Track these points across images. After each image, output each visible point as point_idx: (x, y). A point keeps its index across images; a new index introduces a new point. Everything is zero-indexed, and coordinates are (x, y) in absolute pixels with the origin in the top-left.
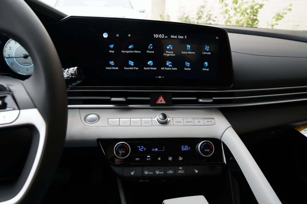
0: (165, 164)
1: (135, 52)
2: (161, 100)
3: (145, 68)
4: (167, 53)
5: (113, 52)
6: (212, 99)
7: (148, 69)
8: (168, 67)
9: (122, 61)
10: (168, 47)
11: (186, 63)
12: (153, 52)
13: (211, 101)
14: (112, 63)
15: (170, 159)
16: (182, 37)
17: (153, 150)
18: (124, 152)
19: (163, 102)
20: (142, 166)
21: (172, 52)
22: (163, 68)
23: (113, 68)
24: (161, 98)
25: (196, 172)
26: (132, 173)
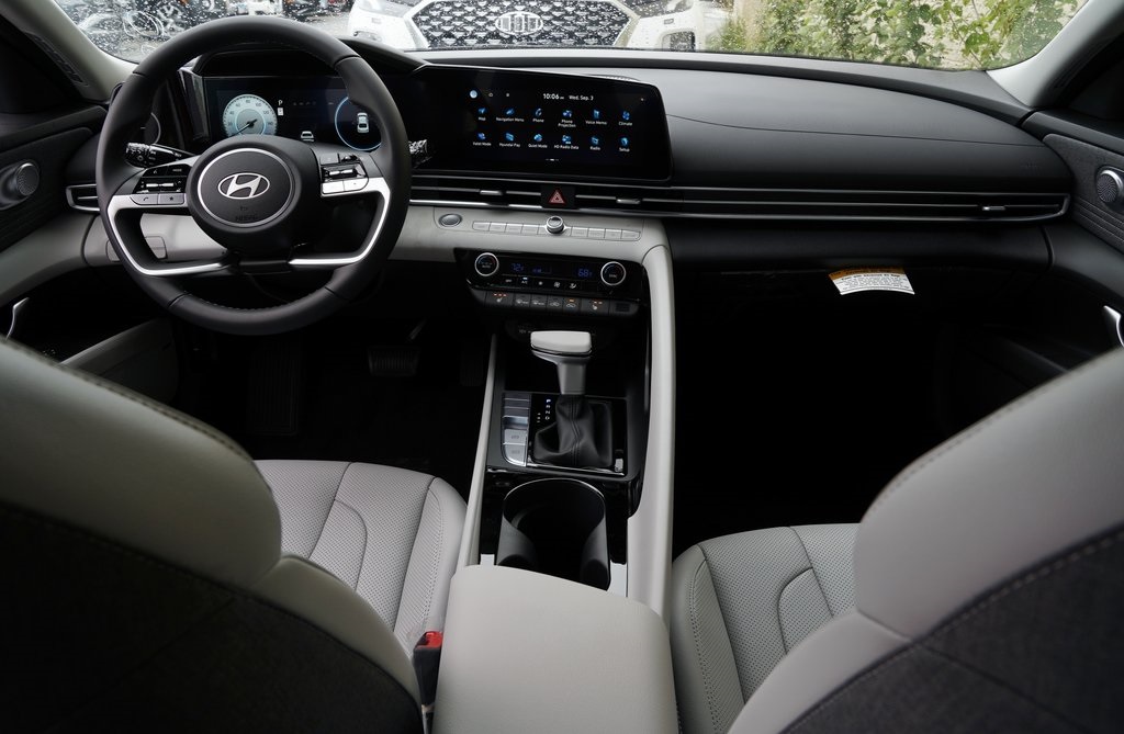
0: (548, 291)
1: (517, 120)
2: (557, 198)
3: (530, 146)
4: (563, 123)
5: (484, 119)
6: (641, 200)
7: (535, 146)
8: (564, 144)
9: (496, 133)
10: (565, 114)
11: (593, 139)
12: (543, 121)
13: (637, 202)
14: (482, 136)
15: (557, 285)
16: (587, 98)
17: (534, 270)
18: (489, 267)
19: (561, 201)
20: (515, 292)
21: (572, 122)
22: (557, 146)
23: (484, 144)
24: (557, 195)
25: (595, 308)
26: (499, 300)
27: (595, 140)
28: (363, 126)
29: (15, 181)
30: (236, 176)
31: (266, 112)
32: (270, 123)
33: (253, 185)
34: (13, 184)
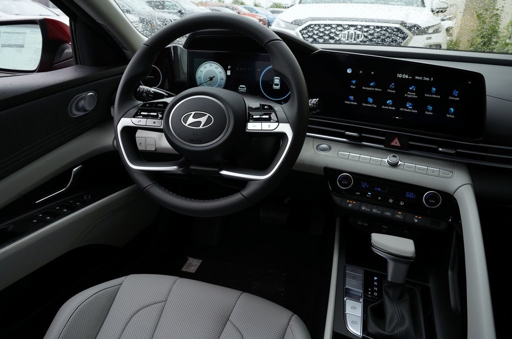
0: (384, 204)
1: (376, 89)
2: (396, 142)
3: (383, 107)
4: (409, 94)
5: (354, 87)
6: (456, 150)
7: (386, 107)
8: (407, 108)
9: (361, 96)
10: (411, 88)
11: (429, 106)
12: (394, 92)
13: (453, 152)
14: (352, 98)
15: (391, 201)
16: (428, 79)
17: (376, 189)
18: (346, 183)
19: (398, 144)
20: (361, 201)
21: (415, 94)
22: (402, 109)
23: (352, 103)
24: (396, 140)
25: (416, 221)
26: (350, 205)
27: (430, 108)
28: (277, 85)
29: (83, 102)
30: (193, 113)
31: (220, 73)
32: (222, 79)
33: (203, 120)
34: (82, 103)
